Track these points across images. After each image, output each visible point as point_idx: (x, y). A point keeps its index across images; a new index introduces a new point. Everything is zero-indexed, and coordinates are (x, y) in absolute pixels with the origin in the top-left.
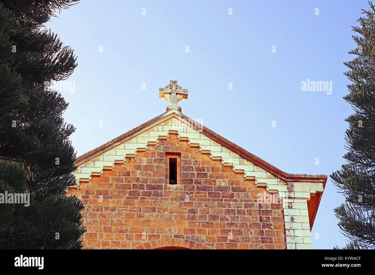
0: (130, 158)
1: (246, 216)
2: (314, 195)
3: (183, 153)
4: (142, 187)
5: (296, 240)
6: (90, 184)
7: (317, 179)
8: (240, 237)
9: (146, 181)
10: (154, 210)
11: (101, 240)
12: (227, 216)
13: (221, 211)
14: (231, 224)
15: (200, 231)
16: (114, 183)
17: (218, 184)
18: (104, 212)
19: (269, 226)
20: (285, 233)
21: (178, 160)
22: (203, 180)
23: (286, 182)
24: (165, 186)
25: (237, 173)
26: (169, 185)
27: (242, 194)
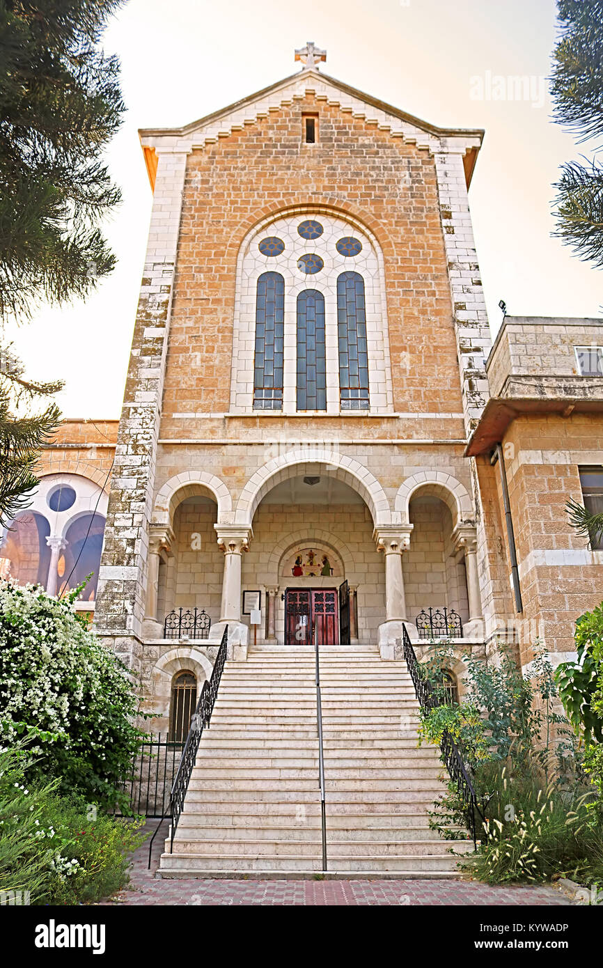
0: (261, 119)
1: (393, 172)
2: (470, 152)
3: (321, 113)
4: (275, 146)
5: (450, 194)
6: (217, 144)
7: (474, 133)
8: (386, 193)
9: (280, 140)
10: (288, 168)
11: (229, 199)
12: (372, 173)
13: (364, 168)
14: (377, 181)
15: (340, 188)
16: (244, 144)
17: (360, 142)
18: (232, 171)
19: (419, 182)
20: (437, 189)
21: (316, 120)
22: (343, 138)
23: (438, 137)
24: (301, 145)
25: (382, 130)
26: (305, 144)
27: (388, 151)
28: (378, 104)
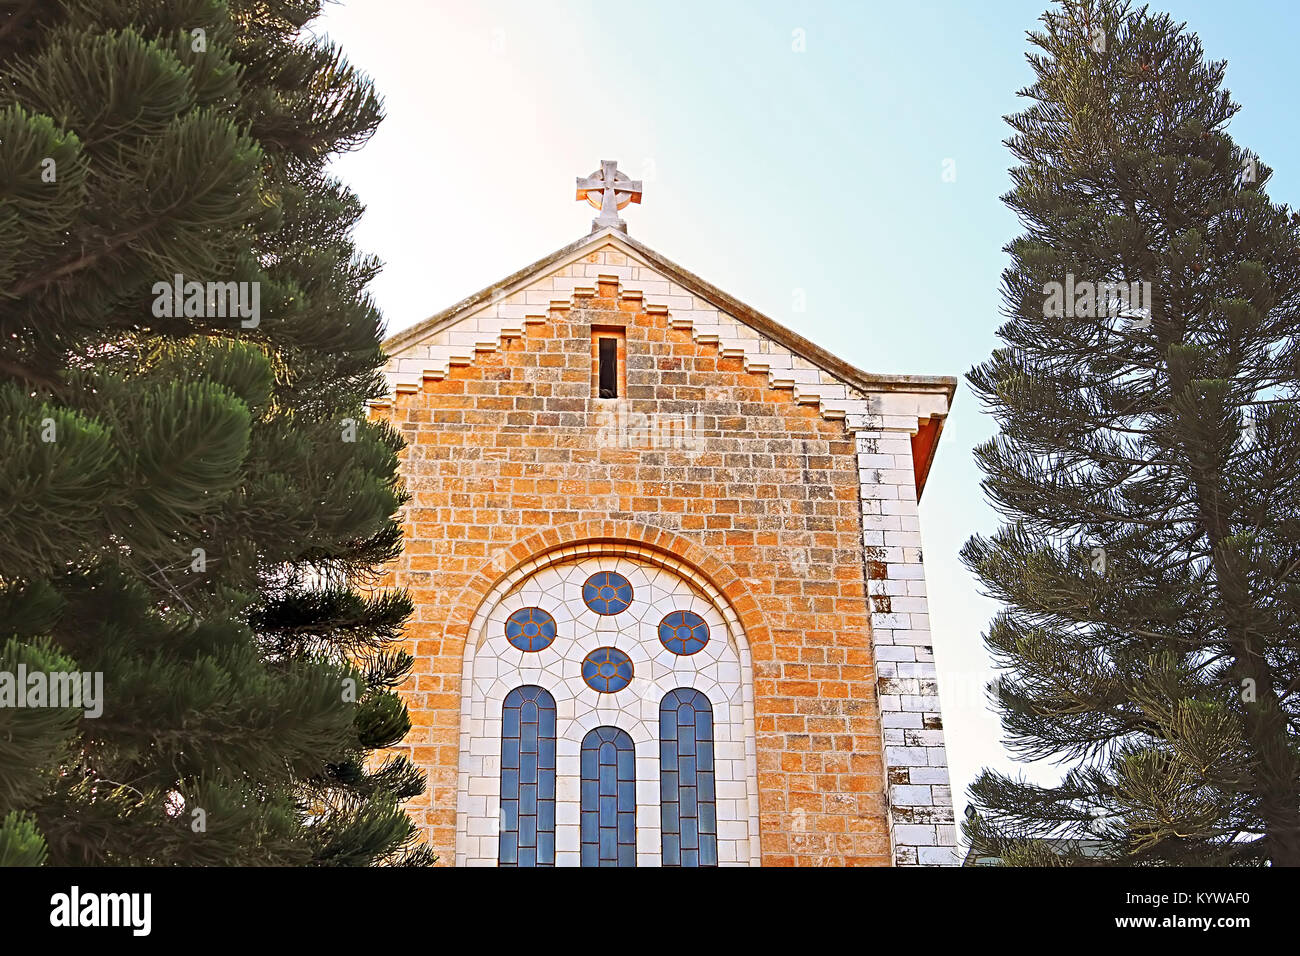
0: (509, 339)
1: (773, 470)
2: (926, 423)
3: (631, 327)
4: (537, 404)
5: (886, 523)
6: (420, 396)
7: (934, 386)
8: (758, 516)
9: (547, 390)
10: (565, 456)
11: (445, 524)
12: (730, 470)
13: (716, 459)
14: (741, 489)
15: (669, 505)
16: (475, 396)
17: (709, 397)
18: (453, 460)
19: (824, 492)
20: (860, 509)
21: (620, 343)
22: (675, 388)
23: (863, 392)
24: (590, 403)
25: (752, 373)
26: (599, 401)
27: (764, 420)
28: (745, 316)
